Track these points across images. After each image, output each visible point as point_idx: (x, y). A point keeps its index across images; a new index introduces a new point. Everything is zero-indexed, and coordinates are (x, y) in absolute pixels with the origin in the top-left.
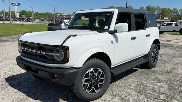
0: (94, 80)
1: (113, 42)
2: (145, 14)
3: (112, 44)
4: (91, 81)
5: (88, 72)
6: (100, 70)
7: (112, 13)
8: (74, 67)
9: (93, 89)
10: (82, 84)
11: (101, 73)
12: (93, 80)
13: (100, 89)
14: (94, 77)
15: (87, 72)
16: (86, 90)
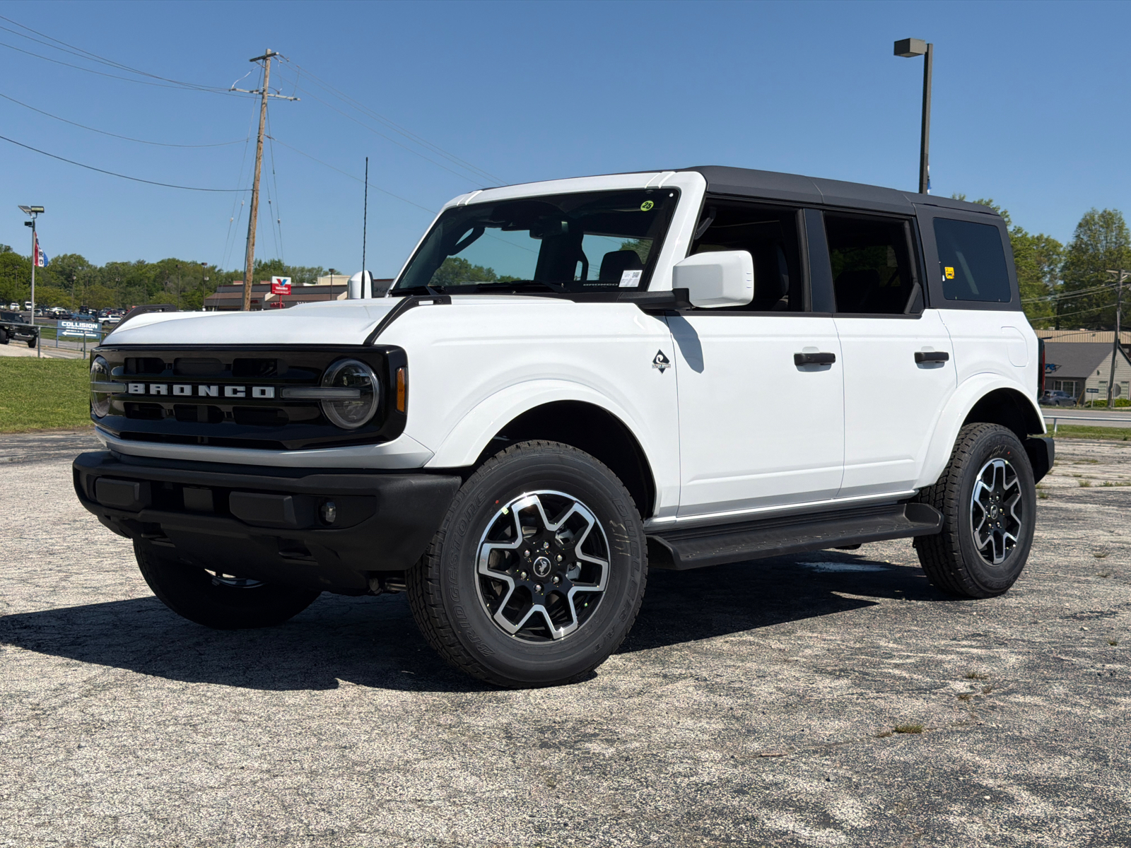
0: (544, 566)
1: (666, 360)
2: (912, 219)
3: (662, 370)
4: (529, 572)
5: (510, 509)
6: (579, 508)
7: (667, 199)
8: (428, 465)
9: (538, 615)
10: (476, 576)
11: (586, 523)
12: (539, 564)
13: (580, 623)
14: (546, 546)
15: (504, 510)
16: (499, 617)
